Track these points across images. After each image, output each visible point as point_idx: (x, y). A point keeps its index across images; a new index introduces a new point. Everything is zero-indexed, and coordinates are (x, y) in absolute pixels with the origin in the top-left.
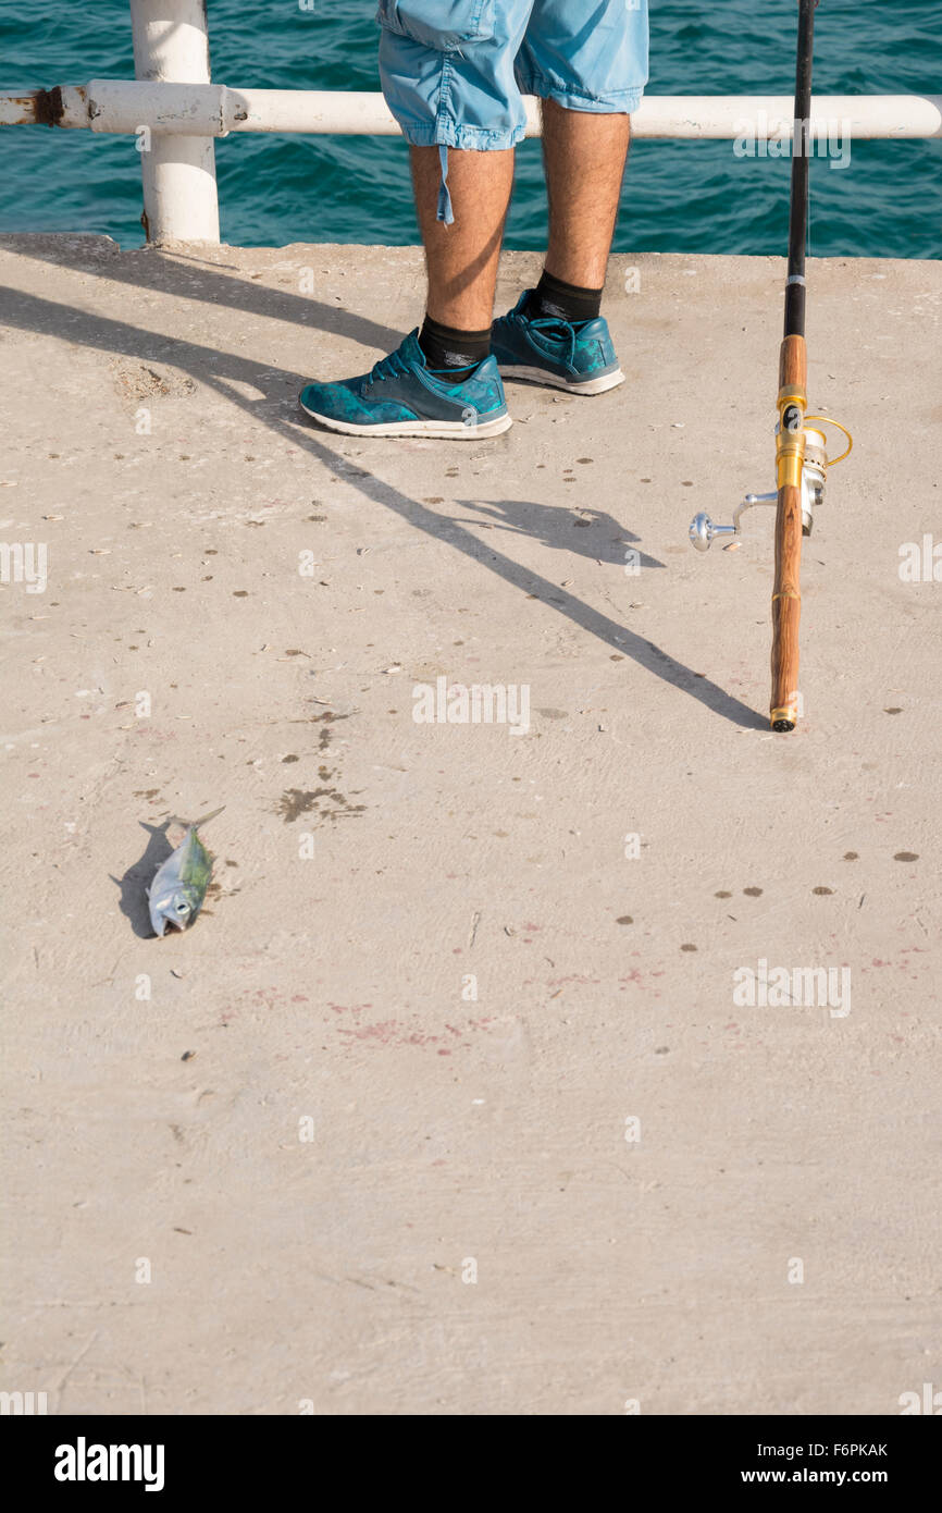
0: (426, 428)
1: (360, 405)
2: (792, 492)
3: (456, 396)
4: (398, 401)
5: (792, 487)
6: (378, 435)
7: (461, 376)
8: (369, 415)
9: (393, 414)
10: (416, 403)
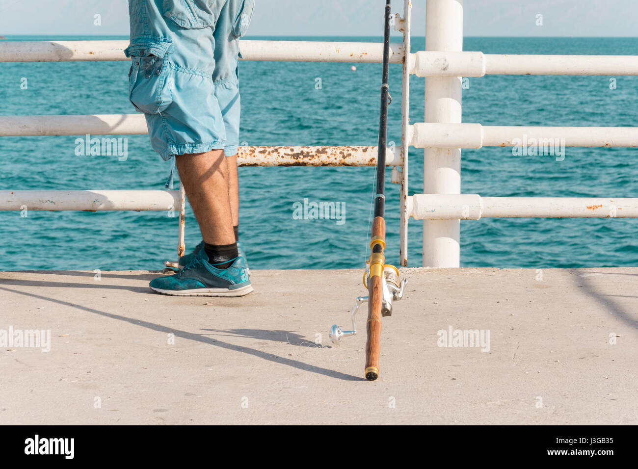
0: (210, 292)
1: (177, 282)
2: (377, 278)
3: (224, 275)
4: (196, 278)
5: (377, 276)
6: (186, 295)
7: (225, 266)
8: (181, 285)
9: (193, 284)
10: (204, 279)
